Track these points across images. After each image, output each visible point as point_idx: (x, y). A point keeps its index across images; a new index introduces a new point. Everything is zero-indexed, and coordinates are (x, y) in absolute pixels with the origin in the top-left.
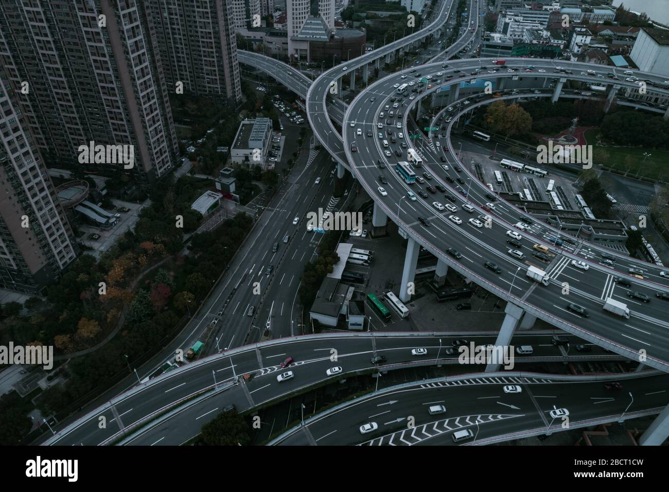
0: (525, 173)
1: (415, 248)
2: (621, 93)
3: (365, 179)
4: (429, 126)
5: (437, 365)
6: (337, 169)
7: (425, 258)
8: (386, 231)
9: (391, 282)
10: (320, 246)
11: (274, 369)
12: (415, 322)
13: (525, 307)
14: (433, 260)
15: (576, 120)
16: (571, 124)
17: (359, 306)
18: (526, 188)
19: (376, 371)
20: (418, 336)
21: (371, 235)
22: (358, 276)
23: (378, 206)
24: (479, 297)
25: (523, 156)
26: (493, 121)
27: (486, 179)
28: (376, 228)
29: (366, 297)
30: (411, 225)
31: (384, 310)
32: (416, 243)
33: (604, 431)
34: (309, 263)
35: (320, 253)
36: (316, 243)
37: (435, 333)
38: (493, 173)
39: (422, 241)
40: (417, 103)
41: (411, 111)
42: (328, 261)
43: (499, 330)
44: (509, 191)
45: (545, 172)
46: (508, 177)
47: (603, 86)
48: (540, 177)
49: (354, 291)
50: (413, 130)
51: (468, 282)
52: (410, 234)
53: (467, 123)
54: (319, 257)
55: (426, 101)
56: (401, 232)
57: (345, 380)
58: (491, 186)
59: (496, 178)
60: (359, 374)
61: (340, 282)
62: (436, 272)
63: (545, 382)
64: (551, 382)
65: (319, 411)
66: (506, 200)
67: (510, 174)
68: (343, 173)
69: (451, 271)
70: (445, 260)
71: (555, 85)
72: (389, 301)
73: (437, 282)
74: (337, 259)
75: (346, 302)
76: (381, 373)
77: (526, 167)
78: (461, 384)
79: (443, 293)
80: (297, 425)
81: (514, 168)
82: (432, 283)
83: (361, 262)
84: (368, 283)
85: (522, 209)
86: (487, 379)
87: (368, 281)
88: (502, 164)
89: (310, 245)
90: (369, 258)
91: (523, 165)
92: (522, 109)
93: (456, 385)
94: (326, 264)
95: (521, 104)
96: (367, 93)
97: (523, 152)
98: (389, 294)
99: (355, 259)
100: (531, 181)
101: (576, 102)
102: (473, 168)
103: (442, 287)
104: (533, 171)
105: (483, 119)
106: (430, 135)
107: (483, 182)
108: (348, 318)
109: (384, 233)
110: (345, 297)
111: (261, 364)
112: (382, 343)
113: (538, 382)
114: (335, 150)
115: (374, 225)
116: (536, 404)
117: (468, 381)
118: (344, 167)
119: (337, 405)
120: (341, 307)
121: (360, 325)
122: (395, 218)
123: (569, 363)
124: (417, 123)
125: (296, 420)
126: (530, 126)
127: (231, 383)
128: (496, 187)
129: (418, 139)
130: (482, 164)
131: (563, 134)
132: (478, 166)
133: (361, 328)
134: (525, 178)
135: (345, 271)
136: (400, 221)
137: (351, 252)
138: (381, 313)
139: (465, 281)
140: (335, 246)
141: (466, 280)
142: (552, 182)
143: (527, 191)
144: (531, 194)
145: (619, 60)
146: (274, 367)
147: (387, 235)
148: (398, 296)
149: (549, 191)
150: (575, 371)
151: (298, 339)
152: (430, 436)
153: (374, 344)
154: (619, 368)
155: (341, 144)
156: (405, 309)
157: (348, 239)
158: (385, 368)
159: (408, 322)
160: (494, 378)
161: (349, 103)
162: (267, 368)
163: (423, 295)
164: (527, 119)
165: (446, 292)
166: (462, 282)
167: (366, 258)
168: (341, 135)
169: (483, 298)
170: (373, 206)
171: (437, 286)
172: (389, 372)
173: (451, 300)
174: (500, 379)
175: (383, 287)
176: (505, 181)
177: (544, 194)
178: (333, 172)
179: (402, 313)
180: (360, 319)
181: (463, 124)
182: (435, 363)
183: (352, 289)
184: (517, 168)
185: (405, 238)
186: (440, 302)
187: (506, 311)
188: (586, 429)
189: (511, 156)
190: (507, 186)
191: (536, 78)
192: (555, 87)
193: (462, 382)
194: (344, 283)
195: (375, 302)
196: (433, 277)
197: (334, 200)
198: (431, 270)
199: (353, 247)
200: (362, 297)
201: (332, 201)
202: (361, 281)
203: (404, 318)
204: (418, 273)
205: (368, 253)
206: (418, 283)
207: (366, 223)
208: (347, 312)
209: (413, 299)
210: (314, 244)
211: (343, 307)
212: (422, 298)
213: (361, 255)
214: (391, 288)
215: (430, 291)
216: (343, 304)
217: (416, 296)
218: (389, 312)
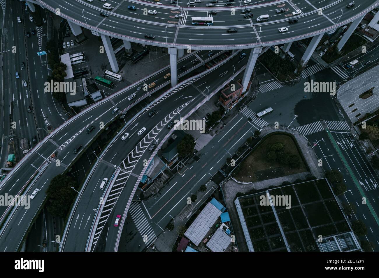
1: (107, 39)
3: (51, 6)
5: (149, 96)
7: (115, 43)
8: (85, 36)
9: (104, 65)
10: (49, 63)
11: (66, 143)
12: (128, 80)
13: (177, 47)
14: (120, 42)
17: (93, 88)
19: (121, 115)
20: (133, 86)
21: (77, 42)
22: (83, 71)
23: (70, 22)
24: (153, 51)
28: (77, 37)
29: (94, 80)
30: (98, 26)
31: (109, 82)
32: (106, 36)
33: (228, 86)
34: (48, 76)
35: (52, 67)
37: (140, 81)
39: (108, 34)
43: (169, 64)
49: (86, 80)
51: (144, 46)
52: (100, 32)
56: (94, 33)
57: (108, 128)
60: (113, 121)
61: (75, 79)
62: (125, 48)
63: (199, 78)
64: (201, 77)
65: (103, 149)
69: (132, 44)
72: (108, 76)
73: (128, 53)
74: (65, 67)
75: (85, 88)
76: (124, 114)
78: (164, 99)
79: (135, 58)
80: (96, 161)
82: (126, 55)
83: (80, 62)
84: (91, 72)
86: (174, 90)
87: (91, 70)
89: (42, 65)
90: (83, 57)
93: (162, 100)
98: (106, 72)
99: (75, 61)
103: (132, 55)
108: (91, 96)
109: (84, 38)
110: (83, 86)
111: (57, 145)
112: (116, 100)
113: (196, 80)
115: (75, 35)
116: (199, 90)
117: (166, 95)
118: (32, 3)
119: (111, 141)
120: (84, 92)
122: (86, 26)
123: (205, 64)
125: (94, 160)
127: (47, 164)
133: (101, 97)
135: (73, 71)
136: (90, 26)
137: (71, 58)
138: (108, 84)
139: (142, 46)
140: (58, 60)
146: (66, 142)
147: (86, 38)
148: (112, 71)
150: (209, 67)
151: (70, 121)
152: (161, 129)
153: (113, 102)
154: (225, 56)
156: (119, 76)
157: (64, 51)
158: (125, 111)
159: (125, 82)
160: (177, 88)
162: (62, 145)
163: (125, 64)
165: (135, 57)
166: (141, 47)
167: (81, 58)
169: (155, 51)
171: (130, 56)
172: (128, 112)
173: (140, 59)
174: (180, 87)
175: (101, 70)
179: (119, 79)
180: (98, 94)
182: (148, 95)
183: (84, 79)
185: (98, 35)
186: (135, 63)
187: (169, 53)
188: (222, 90)
193: (164, 97)
194: (78, 78)
195: (101, 80)
196: (125, 51)
197: (39, 29)
198: (122, 48)
199: (70, 55)
200: (92, 81)
201: (38, 30)
202: (87, 72)
203: (121, 81)
204: (116, 53)
205: (81, 54)
206: (118, 58)
207: (69, 36)
208: (89, 93)
209: (120, 69)
210: (44, 63)
211: (85, 91)
212: (125, 66)
213: (78, 57)
214: (106, 68)
215: (127, 60)
216: (84, 90)
217: (121, 66)
218: (111, 82)
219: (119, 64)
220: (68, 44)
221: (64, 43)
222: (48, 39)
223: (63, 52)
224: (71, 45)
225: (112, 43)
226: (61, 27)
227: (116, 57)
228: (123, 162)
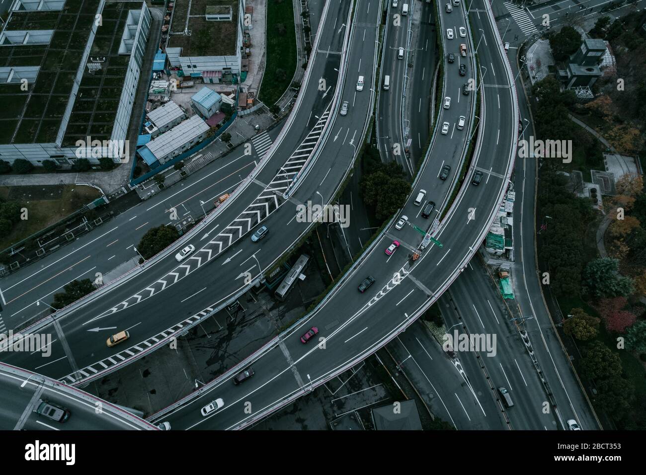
228: (277, 207)
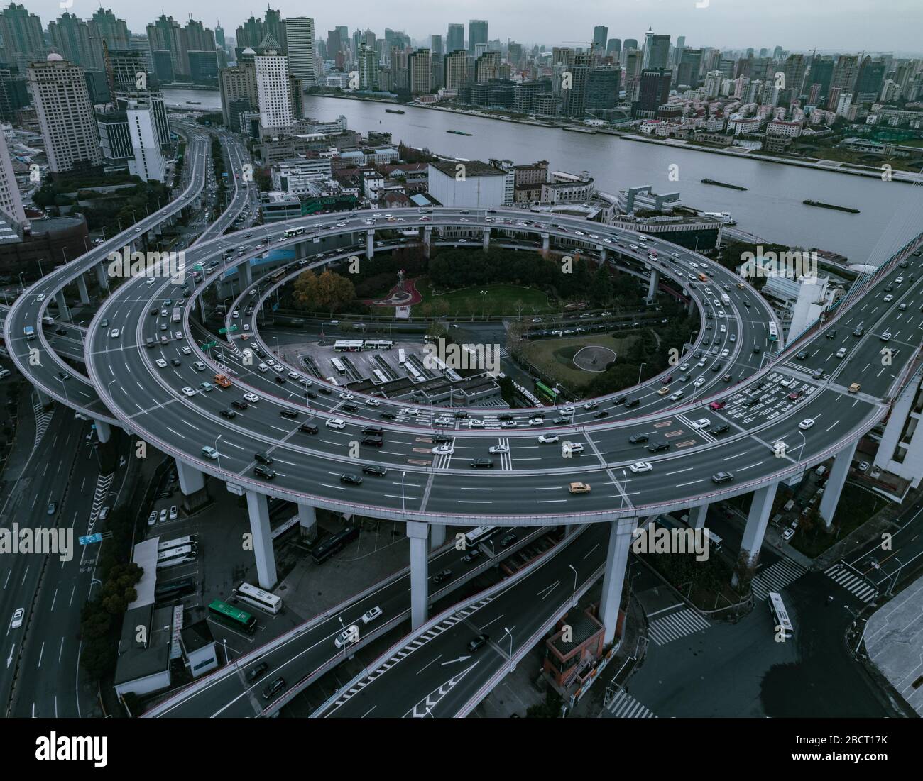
0: (368, 350)
1: (259, 502)
2: (435, 234)
3: (149, 429)
4: (224, 327)
5: (347, 659)
6: (95, 430)
7: (279, 510)
8: (207, 496)
9: (240, 569)
10: (100, 564)
12: (295, 610)
13: (428, 519)
14: (291, 508)
15: (401, 273)
16: (398, 279)
17: (197, 633)
18: (376, 369)
20: (307, 629)
21: (185, 510)
23: (183, 464)
24: (369, 531)
25: (358, 330)
26: (306, 298)
27: (323, 373)
28: (190, 496)
29: (207, 610)
30: (243, 472)
31: (243, 616)
32: (259, 494)
34: (87, 601)
35: (104, 577)
36: (92, 561)
38: (330, 363)
39: (266, 489)
40: (197, 300)
41: (191, 312)
42: (123, 583)
43: (408, 563)
44: (357, 378)
45: (390, 343)
46: (349, 362)
47: (415, 229)
48: (387, 349)
49: (184, 611)
50: (203, 338)
51: (348, 518)
52: (246, 486)
53: (275, 308)
54: (104, 583)
55: (210, 295)
56: (231, 488)
58: (334, 380)
59: (336, 368)
61: (156, 608)
62: (302, 524)
64: (490, 600)
66: (358, 391)
67: (350, 357)
68: (109, 432)
69: (320, 513)
70: (307, 501)
71: (365, 239)
72: (245, 598)
73: (307, 537)
74: (138, 573)
75: (177, 635)
77: (366, 342)
78: (389, 667)
79: (321, 548)
81: (353, 348)
83: (180, 560)
84: (203, 587)
85: (381, 396)
86: (419, 639)
87: (203, 583)
88: (337, 348)
89: (82, 571)
90: (193, 548)
91: (362, 341)
92: (337, 275)
93: (382, 672)
94: (121, 590)
95: (334, 270)
96: (114, 304)
97: (357, 326)
98: (242, 589)
99: (169, 558)
100: (378, 358)
101: (394, 253)
102: (303, 363)
103: (316, 542)
104: (377, 345)
105: (294, 299)
106: (230, 337)
107: (322, 378)
108: (187, 660)
109: (206, 499)
110: (171, 628)
113: (477, 608)
114: (82, 401)
115: (186, 494)
117: (397, 656)
118: (105, 423)
120: (169, 647)
121: (212, 660)
122: (216, 471)
123: (500, 562)
124: (206, 326)
126: (353, 293)
128: (340, 379)
129: (213, 348)
130: (312, 355)
131: (393, 293)
132: (308, 359)
133: (215, 664)
134: (370, 357)
135: (157, 586)
136: (225, 472)
137: (159, 551)
139: (343, 519)
140: (127, 553)
141: (344, 516)
142: (401, 351)
143: (378, 372)
144: (384, 374)
145: (419, 199)
147: (211, 499)
148: (257, 585)
149: (402, 364)
150: (510, 571)
153: (244, 679)
155: (91, 390)
156: (274, 600)
157: (148, 532)
158: (274, 707)
159: (287, 617)
160: (426, 634)
161: (87, 325)
163: (293, 566)
164: (347, 285)
166: (340, 520)
167: (187, 549)
168: (87, 376)
169: (375, 530)
170: (174, 466)
171: (308, 543)
174: (433, 629)
175: (230, 582)
176: (348, 367)
177: (397, 369)
178: (89, 437)
179: (272, 606)
181: (271, 311)
182: (345, 656)
183: (179, 610)
184: (356, 348)
185: (241, 494)
186: (321, 563)
187: (408, 535)
189: (344, 335)
190: (353, 374)
191: (341, 236)
192: (365, 242)
193: (389, 662)
194: (163, 606)
195: (224, 612)
196: (300, 531)
197: (104, 480)
198: (292, 524)
199: (160, 542)
200: (201, 613)
201: (101, 483)
202: (190, 589)
203: (277, 613)
204: (275, 535)
205: (188, 541)
206: (280, 550)
207: (171, 495)
208: (182, 650)
209: (280, 578)
210: (88, 565)
211: (173, 646)
212: (294, 570)
213: (178, 548)
214: (243, 576)
215: (302, 554)
216: (171, 642)
217: (283, 571)
218: (249, 616)
219: (279, 564)
220: (164, 515)
221: (154, 514)
222: (118, 502)
223: (143, 533)
224: (168, 518)
225: (270, 511)
226: (157, 474)
227: (275, 547)
